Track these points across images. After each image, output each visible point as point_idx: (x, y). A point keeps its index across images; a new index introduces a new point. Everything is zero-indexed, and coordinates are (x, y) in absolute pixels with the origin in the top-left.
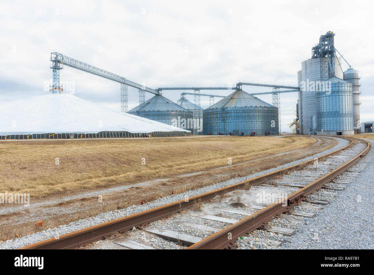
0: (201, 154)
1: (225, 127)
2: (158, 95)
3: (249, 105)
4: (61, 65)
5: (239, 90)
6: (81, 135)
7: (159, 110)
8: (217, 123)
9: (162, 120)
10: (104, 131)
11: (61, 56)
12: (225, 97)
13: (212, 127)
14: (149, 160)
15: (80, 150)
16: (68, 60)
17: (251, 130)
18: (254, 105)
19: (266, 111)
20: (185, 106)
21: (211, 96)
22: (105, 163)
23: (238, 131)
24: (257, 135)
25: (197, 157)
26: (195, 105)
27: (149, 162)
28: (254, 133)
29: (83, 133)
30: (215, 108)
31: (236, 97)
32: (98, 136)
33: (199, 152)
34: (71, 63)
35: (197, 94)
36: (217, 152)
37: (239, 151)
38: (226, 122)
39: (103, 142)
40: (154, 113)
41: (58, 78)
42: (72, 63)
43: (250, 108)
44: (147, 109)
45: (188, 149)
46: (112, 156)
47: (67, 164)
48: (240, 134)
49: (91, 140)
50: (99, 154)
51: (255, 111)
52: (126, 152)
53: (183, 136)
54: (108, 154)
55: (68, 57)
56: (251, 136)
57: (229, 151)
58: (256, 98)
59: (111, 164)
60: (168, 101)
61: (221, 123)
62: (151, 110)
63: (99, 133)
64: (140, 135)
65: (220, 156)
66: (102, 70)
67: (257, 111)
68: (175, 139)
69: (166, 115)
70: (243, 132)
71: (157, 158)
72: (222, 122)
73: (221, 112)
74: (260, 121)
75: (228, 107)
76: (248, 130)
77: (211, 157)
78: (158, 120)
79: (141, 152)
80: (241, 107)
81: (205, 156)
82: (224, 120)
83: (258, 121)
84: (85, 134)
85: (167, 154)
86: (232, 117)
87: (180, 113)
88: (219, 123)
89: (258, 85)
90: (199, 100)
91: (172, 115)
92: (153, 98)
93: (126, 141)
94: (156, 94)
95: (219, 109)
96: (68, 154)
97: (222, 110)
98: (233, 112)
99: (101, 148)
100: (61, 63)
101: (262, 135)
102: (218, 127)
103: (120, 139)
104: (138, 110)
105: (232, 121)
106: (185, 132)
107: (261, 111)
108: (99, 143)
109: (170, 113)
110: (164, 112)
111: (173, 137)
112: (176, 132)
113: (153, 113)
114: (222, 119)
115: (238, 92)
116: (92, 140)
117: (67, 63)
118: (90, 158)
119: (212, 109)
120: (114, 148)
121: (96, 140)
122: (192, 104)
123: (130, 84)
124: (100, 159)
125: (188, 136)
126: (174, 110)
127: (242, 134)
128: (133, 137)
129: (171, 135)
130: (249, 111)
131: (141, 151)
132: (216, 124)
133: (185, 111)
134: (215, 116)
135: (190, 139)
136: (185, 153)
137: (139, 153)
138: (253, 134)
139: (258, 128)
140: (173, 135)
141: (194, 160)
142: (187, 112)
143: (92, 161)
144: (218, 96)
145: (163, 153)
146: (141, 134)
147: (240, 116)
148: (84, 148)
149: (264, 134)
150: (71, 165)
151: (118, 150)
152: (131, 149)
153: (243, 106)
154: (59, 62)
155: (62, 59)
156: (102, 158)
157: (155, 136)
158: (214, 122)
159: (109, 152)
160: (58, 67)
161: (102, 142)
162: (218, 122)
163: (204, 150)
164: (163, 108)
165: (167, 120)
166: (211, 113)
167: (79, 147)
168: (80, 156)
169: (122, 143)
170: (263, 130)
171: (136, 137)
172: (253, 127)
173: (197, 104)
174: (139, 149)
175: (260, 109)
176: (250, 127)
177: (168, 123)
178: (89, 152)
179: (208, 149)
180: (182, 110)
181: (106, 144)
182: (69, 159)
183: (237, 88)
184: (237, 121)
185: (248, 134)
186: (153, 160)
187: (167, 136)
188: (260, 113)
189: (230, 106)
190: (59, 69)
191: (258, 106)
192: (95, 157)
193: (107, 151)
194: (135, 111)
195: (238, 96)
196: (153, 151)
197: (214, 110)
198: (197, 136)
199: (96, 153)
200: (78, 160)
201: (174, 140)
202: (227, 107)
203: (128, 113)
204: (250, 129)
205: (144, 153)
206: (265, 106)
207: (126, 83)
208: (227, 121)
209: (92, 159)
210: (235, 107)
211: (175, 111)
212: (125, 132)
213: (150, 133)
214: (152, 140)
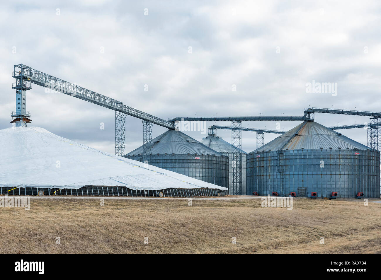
0: (261, 233)
1: (284, 183)
2: (172, 129)
3: (327, 147)
4: (28, 84)
5: (310, 121)
6: (54, 191)
7: (173, 154)
8: (269, 175)
9: (179, 170)
10: (90, 185)
11: (28, 69)
12: (283, 133)
13: (261, 182)
14: (170, 242)
15: (51, 219)
16: (39, 75)
17: (329, 188)
18: (335, 147)
19: (357, 157)
20: (216, 147)
21: (259, 130)
22: (92, 245)
23: (306, 189)
24: (340, 198)
25: (256, 239)
26: (233, 146)
27: (170, 245)
28: (336, 195)
29: (58, 188)
30: (267, 151)
31: (303, 132)
32: (80, 194)
33: (254, 228)
34: (42, 80)
35: (237, 129)
36: (287, 229)
37: (326, 228)
38: (285, 175)
39: (88, 204)
40: (166, 158)
41: (24, 104)
42: (44, 80)
43: (329, 151)
44: (155, 151)
45: (233, 221)
46: (105, 231)
47: (27, 245)
48: (309, 195)
49: (69, 200)
50: (82, 227)
51: (339, 157)
52: (128, 225)
53: (216, 196)
54: (98, 228)
55: (38, 71)
56: (330, 199)
57: (309, 229)
58: (339, 135)
59: (103, 246)
60: (188, 139)
61: (277, 175)
62: (162, 153)
63: (81, 188)
64: (146, 193)
65: (296, 237)
66: (87, 91)
67: (341, 157)
68: (203, 201)
69: (185, 161)
70: (316, 192)
71: (183, 237)
72: (279, 174)
73: (276, 158)
74: (346, 173)
75: (290, 149)
76: (324, 188)
77: (281, 240)
78: (172, 169)
79: (153, 226)
80: (312, 150)
81: (269, 238)
82: (281, 171)
83: (342, 173)
84: (61, 188)
85: (199, 231)
86: (295, 165)
87: (207, 159)
88: (273, 175)
89: (342, 112)
90: (240, 138)
91: (194, 161)
92: (165, 134)
93: (124, 203)
94: (169, 128)
95: (273, 152)
96: (30, 226)
97: (279, 155)
98: (298, 158)
99: (86, 215)
100: (28, 81)
101: (349, 197)
102: (271, 181)
103: (115, 200)
104: (140, 153)
105: (296, 173)
106: (218, 189)
107: (349, 157)
108: (82, 204)
109: (191, 158)
110: (183, 157)
111: (198, 197)
112: (204, 189)
113: (164, 158)
114: (278, 170)
115: (308, 124)
116: (71, 200)
117: (37, 80)
118: (67, 234)
119: (261, 153)
120: (107, 217)
121: (76, 199)
122: (228, 144)
123: (130, 112)
124: (84, 236)
125: (223, 197)
126: (199, 153)
127: (314, 196)
128: (135, 195)
129: (196, 194)
130: (326, 157)
131: (153, 224)
132: (268, 177)
133: (216, 155)
134: (265, 164)
135: (228, 201)
136: (230, 229)
137: (150, 227)
138: (333, 196)
139: (343, 186)
140: (198, 194)
141: (250, 245)
142: (219, 157)
143: (71, 239)
144: (271, 132)
145: (191, 229)
146: (146, 191)
147: (310, 166)
148: (58, 214)
149: (353, 195)
150: (35, 246)
151: (114, 220)
152: (135, 219)
153: (317, 148)
154: (25, 78)
155: (30, 74)
156: (87, 236)
157: (170, 195)
158: (265, 174)
159: (99, 224)
160: (24, 86)
161: (86, 204)
162: (271, 174)
163: (261, 224)
164: (180, 150)
165: (187, 170)
166: (260, 159)
167: (50, 212)
168: (50, 231)
169: (118, 207)
170: (350, 188)
171: (139, 196)
172: (334, 183)
173: (236, 145)
174: (150, 219)
175: (346, 153)
176: (329, 183)
177: (189, 174)
178: (65, 223)
179: (269, 223)
180: (211, 153)
181: (92, 207)
182: (33, 236)
183: (306, 119)
184: (305, 173)
185: (324, 196)
186: (176, 242)
187: (188, 195)
188: (346, 161)
189: (293, 147)
190: (26, 89)
191: (344, 147)
192: (75, 232)
193: (96, 222)
194: (137, 154)
195: (307, 131)
196: (173, 225)
197: (265, 154)
198: (238, 196)
199: (77, 224)
200: (47, 237)
201: (202, 203)
202: (287, 149)
203: (125, 156)
204: (329, 186)
205: (158, 227)
206: (356, 149)
207: (123, 110)
208: (287, 173)
209: (70, 236)
210: (303, 149)
211: (199, 156)
212: (121, 187)
213: (162, 191)
214: (165, 202)
